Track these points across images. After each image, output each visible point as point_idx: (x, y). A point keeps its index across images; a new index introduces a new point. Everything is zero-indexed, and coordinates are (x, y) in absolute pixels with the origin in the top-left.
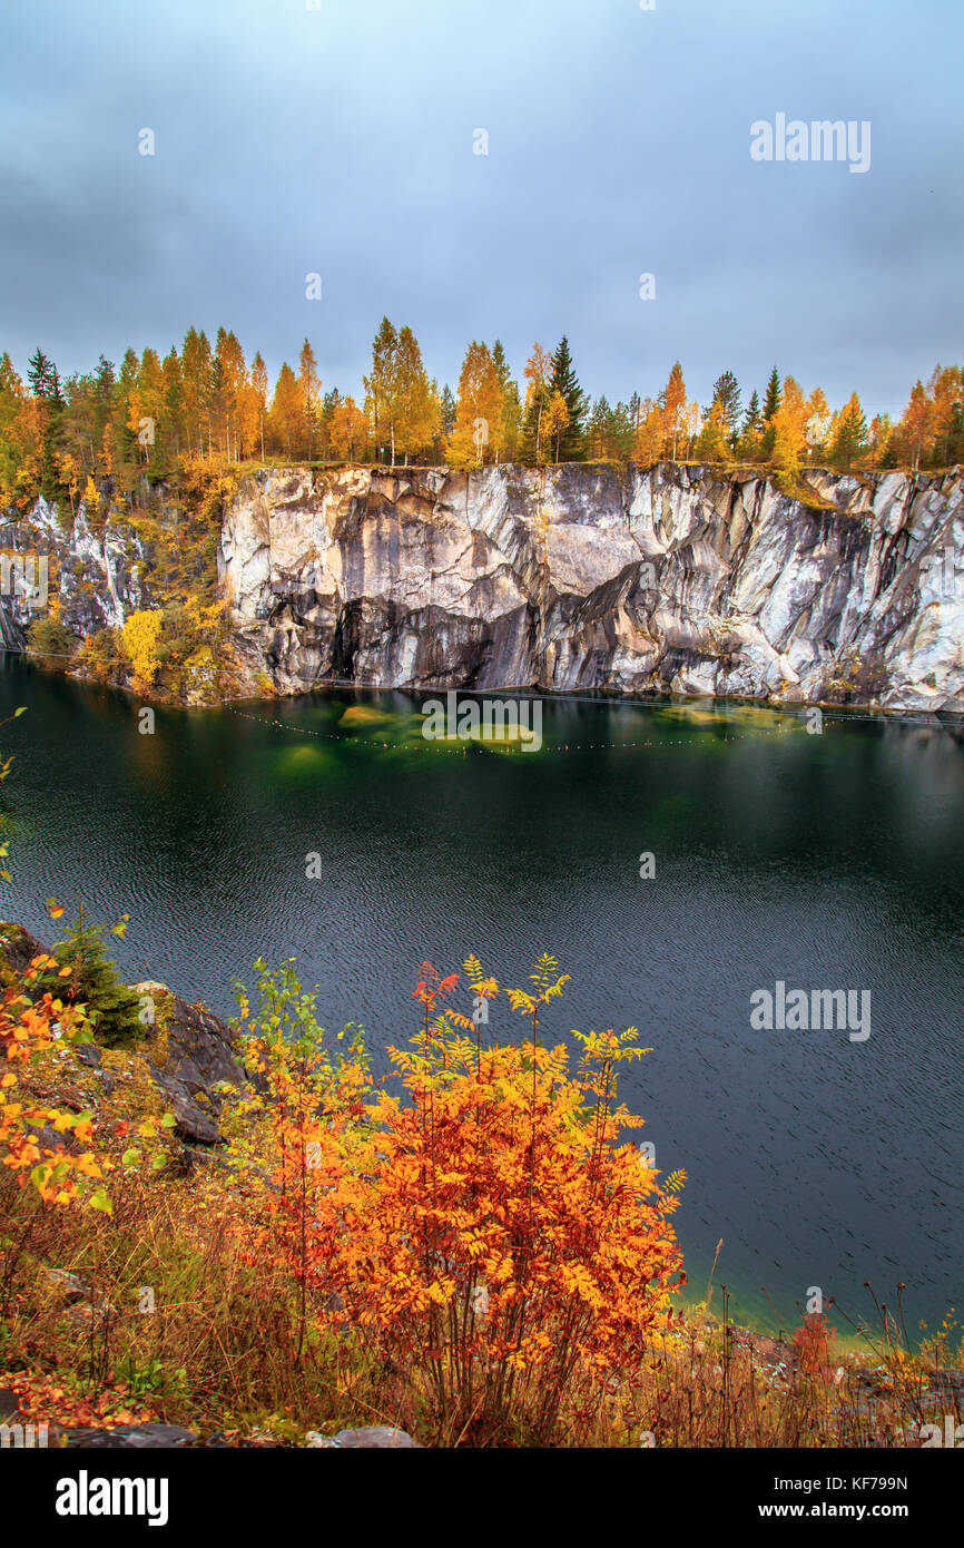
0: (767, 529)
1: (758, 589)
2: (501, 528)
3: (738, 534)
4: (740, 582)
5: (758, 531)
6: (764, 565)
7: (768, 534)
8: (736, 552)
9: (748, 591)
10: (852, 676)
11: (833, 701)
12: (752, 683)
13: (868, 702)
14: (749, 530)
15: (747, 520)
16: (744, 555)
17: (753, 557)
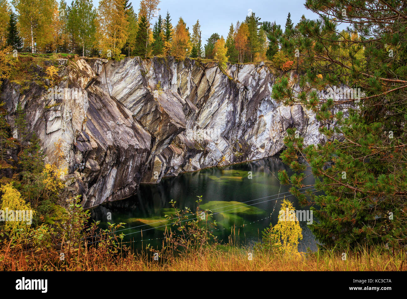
0: (217, 89)
1: (209, 117)
2: (131, 94)
3: (203, 92)
4: (201, 114)
5: (214, 89)
6: (213, 105)
7: (218, 91)
8: (200, 100)
9: (205, 118)
10: (241, 150)
11: (238, 161)
12: (212, 160)
13: (246, 159)
14: (209, 90)
15: (209, 85)
16: (205, 101)
17: (209, 102)
